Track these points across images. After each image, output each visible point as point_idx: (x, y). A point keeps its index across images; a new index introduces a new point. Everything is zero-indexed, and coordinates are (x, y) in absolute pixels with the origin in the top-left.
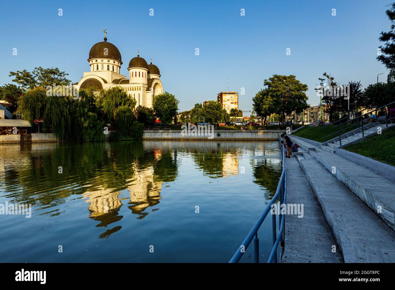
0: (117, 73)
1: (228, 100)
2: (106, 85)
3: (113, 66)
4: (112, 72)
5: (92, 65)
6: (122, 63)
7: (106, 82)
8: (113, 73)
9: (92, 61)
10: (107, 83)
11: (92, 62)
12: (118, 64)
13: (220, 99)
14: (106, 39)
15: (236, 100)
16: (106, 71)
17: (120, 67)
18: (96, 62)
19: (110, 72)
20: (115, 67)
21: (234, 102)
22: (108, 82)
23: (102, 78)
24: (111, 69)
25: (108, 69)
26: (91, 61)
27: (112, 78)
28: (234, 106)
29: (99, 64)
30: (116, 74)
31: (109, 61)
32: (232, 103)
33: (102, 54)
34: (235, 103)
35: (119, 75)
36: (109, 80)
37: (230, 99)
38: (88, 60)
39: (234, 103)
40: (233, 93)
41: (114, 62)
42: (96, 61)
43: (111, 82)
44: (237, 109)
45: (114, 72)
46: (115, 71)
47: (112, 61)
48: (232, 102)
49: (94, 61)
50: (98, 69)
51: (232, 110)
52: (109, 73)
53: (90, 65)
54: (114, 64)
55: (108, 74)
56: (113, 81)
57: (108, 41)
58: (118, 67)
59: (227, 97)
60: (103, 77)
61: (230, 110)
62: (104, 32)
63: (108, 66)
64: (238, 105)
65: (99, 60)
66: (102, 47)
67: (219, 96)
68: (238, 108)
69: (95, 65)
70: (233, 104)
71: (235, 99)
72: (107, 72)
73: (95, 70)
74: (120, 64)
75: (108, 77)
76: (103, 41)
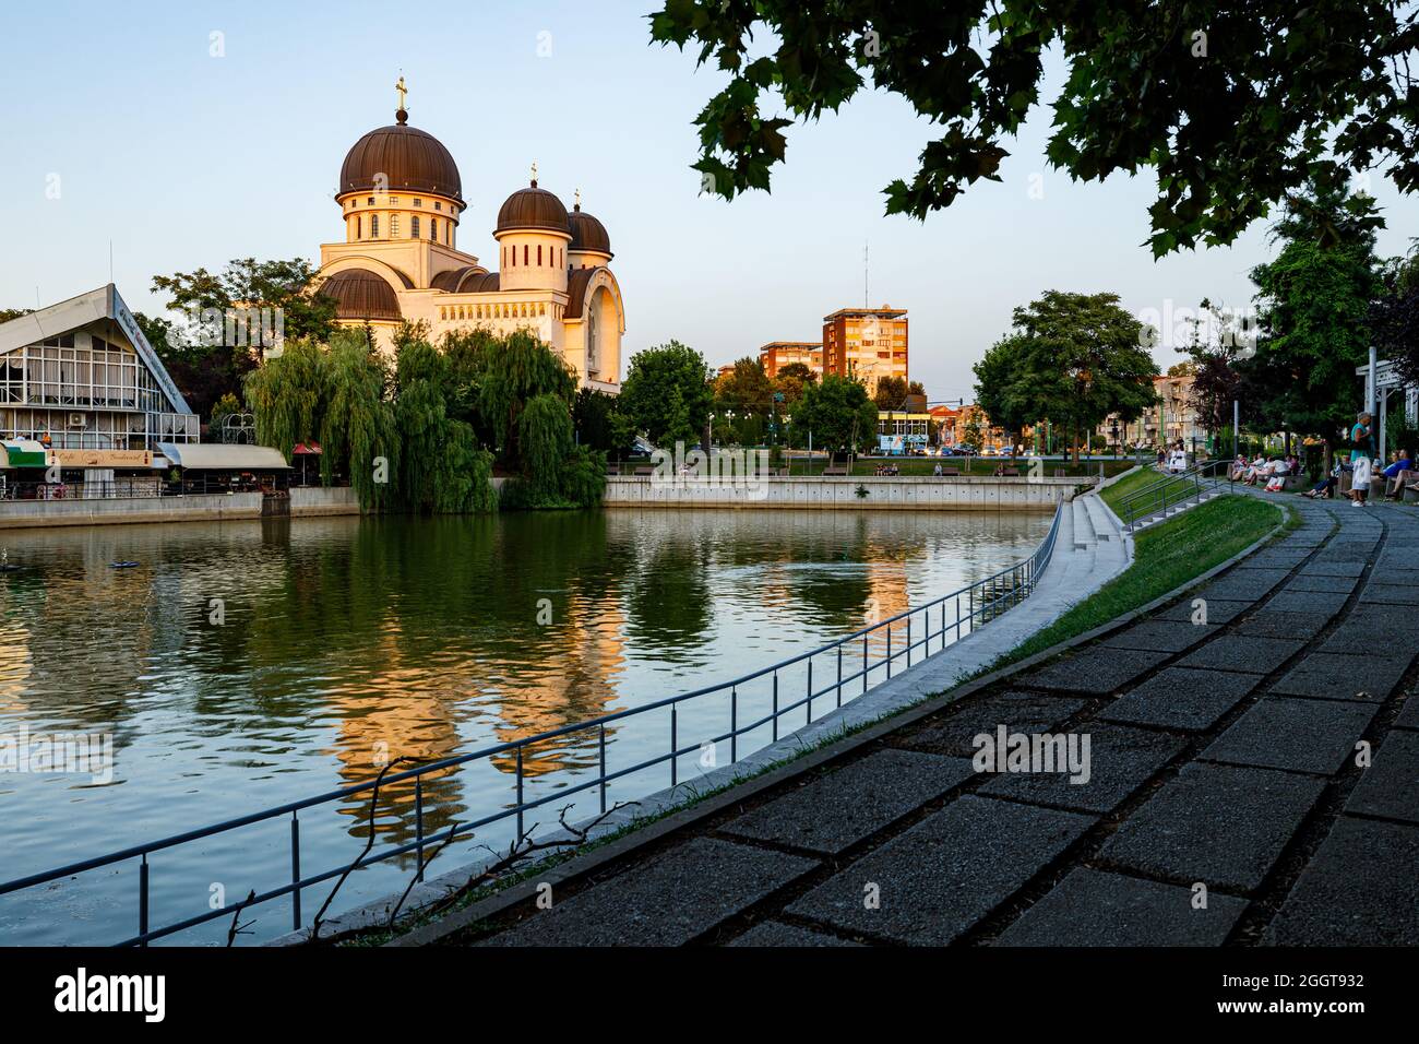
0: (446, 248)
1: (868, 343)
2: (411, 294)
3: (433, 221)
4: (431, 243)
5: (353, 220)
6: (462, 207)
7: (409, 284)
8: (434, 248)
9: (355, 201)
10: (414, 288)
11: (354, 204)
12: (452, 212)
13: (833, 339)
14: (402, 115)
15: (901, 343)
16: (407, 241)
17: (457, 224)
18: (371, 207)
19: (425, 246)
20: (441, 224)
21: (891, 351)
22: (417, 285)
23: (393, 269)
24: (425, 232)
25: (415, 234)
26: (348, 203)
27: (430, 266)
28: (889, 369)
29: (380, 215)
30: (445, 252)
31: (417, 202)
32: (882, 355)
34: (896, 354)
35: (452, 254)
36: (421, 276)
37: (875, 338)
38: (336, 197)
39: (891, 354)
40: (888, 315)
41: (438, 206)
42: (371, 200)
43: (426, 283)
44: (904, 378)
45: (439, 246)
46: (441, 239)
47: (428, 204)
48: (883, 349)
49: (362, 202)
50: (375, 231)
51: (885, 384)
52: (420, 248)
53: (346, 218)
54: (437, 212)
55: (417, 253)
56: (433, 276)
57: (410, 123)
58: (451, 224)
59: (865, 331)
60: (396, 265)
61: (876, 382)
62: (398, 87)
63: (415, 223)
64: (907, 363)
65: (382, 199)
66: (392, 150)
67: (830, 325)
68: (906, 374)
69: (366, 218)
70: (884, 360)
71: (896, 338)
72: (411, 244)
73: (363, 238)
74: (456, 209)
75: (415, 265)
76: (394, 122)
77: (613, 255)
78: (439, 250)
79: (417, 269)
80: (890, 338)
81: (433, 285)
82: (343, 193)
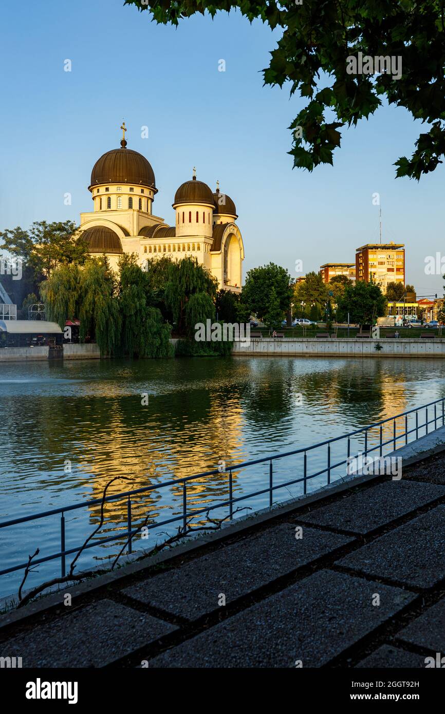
0: (147, 214)
1: (381, 263)
2: (128, 239)
3: (140, 199)
4: (139, 211)
5: (98, 199)
6: (155, 192)
7: (127, 234)
8: (140, 214)
9: (98, 190)
10: (130, 236)
11: (98, 192)
12: (150, 194)
13: (361, 261)
14: (124, 143)
15: (401, 263)
16: (126, 210)
17: (152, 200)
18: (107, 193)
19: (135, 213)
20: (144, 201)
21: (395, 268)
22: (131, 234)
23: (118, 226)
24: (136, 205)
25: (130, 206)
26: (95, 191)
27: (138, 224)
28: (394, 278)
29: (112, 197)
30: (146, 216)
31: (131, 189)
32: (390, 270)
33: (118, 175)
34: (398, 270)
35: (150, 217)
36: (133, 229)
37: (385, 260)
38: (89, 188)
39: (395, 270)
40: (394, 248)
41: (142, 191)
42: (107, 189)
43: (136, 233)
44: (403, 283)
45: (143, 213)
46: (144, 209)
47: (137, 190)
48: (390, 267)
49: (102, 190)
50: (109, 206)
51: (391, 286)
52: (133, 214)
53: (93, 199)
54: (143, 194)
55: (131, 216)
56: (140, 229)
57: (128, 147)
58: (150, 201)
59: (379, 256)
60: (120, 224)
61: (386, 285)
62: (122, 128)
63: (130, 200)
64: (404, 274)
65: (113, 188)
66: (118, 161)
67: (360, 253)
68: (404, 280)
69: (105, 199)
70: (391, 273)
71: (397, 260)
72: (128, 212)
73: (103, 209)
74: (152, 193)
75: (130, 223)
76: (119, 146)
77: (237, 216)
78: (143, 215)
79: (131, 226)
80: (394, 260)
81: (139, 234)
82: (92, 186)
